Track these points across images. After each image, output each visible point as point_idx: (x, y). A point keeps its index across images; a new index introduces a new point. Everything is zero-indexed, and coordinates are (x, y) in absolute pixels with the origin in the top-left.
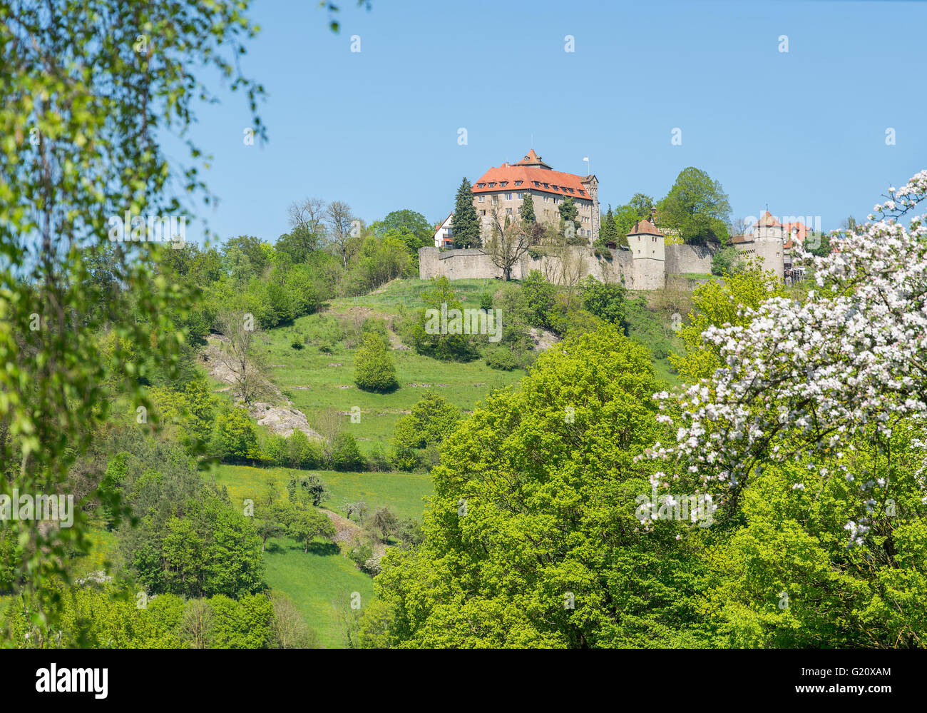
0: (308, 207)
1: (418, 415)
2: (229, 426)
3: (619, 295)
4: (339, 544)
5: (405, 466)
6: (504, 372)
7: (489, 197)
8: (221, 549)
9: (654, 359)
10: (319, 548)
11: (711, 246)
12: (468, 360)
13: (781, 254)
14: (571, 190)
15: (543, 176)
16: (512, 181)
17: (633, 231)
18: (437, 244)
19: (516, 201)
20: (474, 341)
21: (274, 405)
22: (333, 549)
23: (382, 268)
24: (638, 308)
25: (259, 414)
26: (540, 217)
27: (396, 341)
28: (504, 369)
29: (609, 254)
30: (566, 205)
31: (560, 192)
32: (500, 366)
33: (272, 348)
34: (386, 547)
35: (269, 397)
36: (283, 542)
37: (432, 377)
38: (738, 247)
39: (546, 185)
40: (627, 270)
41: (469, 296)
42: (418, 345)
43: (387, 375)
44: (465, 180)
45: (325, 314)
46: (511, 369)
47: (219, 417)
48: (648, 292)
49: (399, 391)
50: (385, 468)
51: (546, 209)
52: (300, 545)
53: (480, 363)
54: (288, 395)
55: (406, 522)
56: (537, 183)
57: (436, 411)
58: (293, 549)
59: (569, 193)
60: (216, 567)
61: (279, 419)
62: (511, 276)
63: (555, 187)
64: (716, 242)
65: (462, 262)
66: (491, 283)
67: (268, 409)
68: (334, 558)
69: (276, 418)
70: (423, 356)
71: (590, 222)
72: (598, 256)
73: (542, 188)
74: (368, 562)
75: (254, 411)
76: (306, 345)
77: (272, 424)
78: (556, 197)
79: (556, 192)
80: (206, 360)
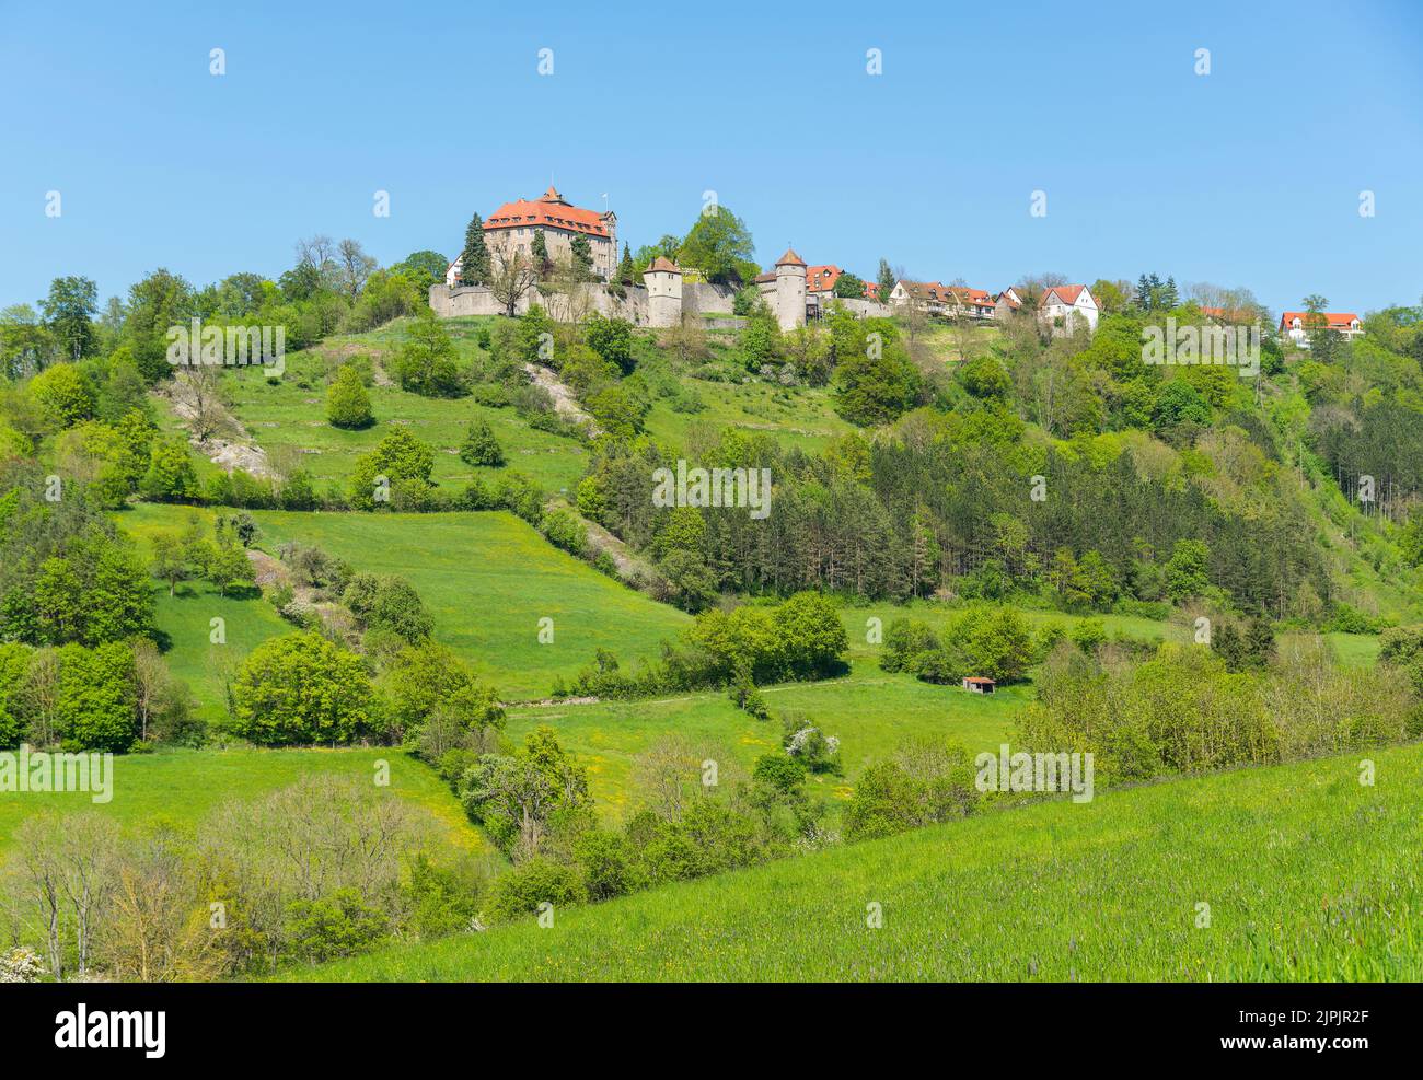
0: (316, 244)
1: (384, 452)
2: (164, 463)
3: (624, 330)
4: (262, 588)
5: (365, 505)
6: (494, 409)
7: (500, 233)
8: (103, 592)
9: (658, 397)
10: (238, 593)
11: (733, 285)
12: (455, 397)
13: (803, 294)
14: (588, 226)
15: (557, 211)
16: (524, 216)
17: (649, 269)
18: (448, 283)
19: (528, 237)
20: (466, 377)
21: (232, 441)
22: (256, 592)
23: (385, 306)
24: (647, 345)
25: (215, 452)
26: (553, 254)
27: (382, 378)
28: (494, 406)
29: (624, 292)
30: (578, 240)
31: (576, 228)
32: (489, 403)
33: (245, 384)
34: (314, 589)
35: (226, 434)
36: (197, 585)
37: (414, 413)
38: (760, 285)
39: (560, 220)
40: (642, 309)
41: (468, 333)
42: (405, 380)
43: (361, 410)
44: (476, 215)
45: (313, 350)
46: (502, 406)
47: (155, 453)
48: (661, 330)
49: (374, 427)
50: (342, 507)
51: (558, 246)
52: (218, 588)
53: (470, 400)
54: (252, 432)
55: (335, 563)
56: (550, 218)
57: (404, 447)
58: (208, 592)
59: (585, 230)
60: (96, 614)
61: (235, 456)
62: (516, 312)
63: (570, 223)
64: (739, 281)
65: (471, 300)
66: (493, 319)
67: (225, 445)
68: (254, 603)
69: (232, 455)
70: (409, 393)
71: (606, 260)
72: (611, 293)
73: (556, 224)
74: (287, 606)
75: (210, 448)
76: (284, 382)
77: (226, 462)
78: (570, 232)
79: (569, 227)
80: (170, 396)
